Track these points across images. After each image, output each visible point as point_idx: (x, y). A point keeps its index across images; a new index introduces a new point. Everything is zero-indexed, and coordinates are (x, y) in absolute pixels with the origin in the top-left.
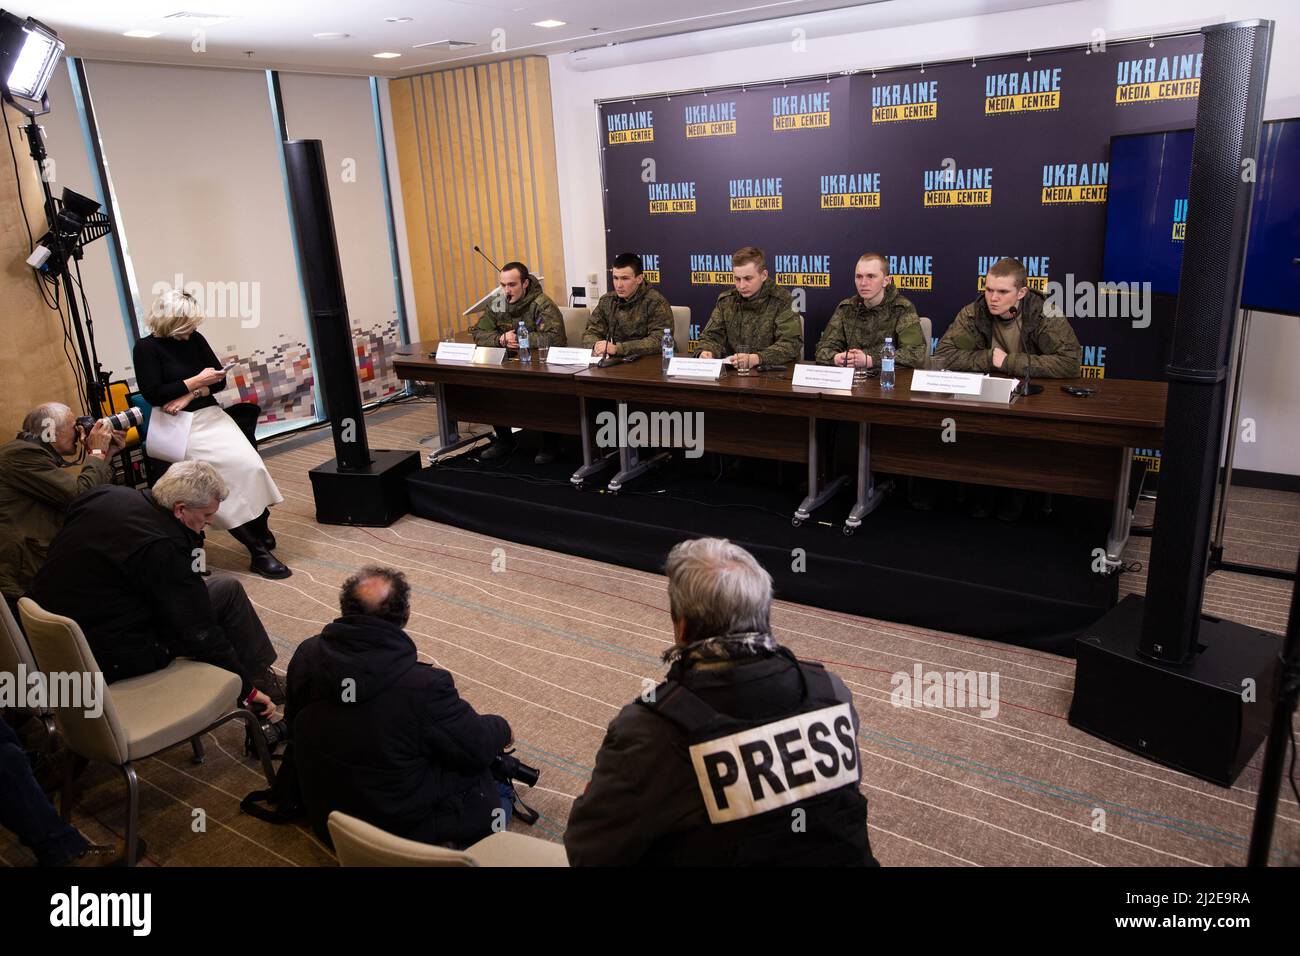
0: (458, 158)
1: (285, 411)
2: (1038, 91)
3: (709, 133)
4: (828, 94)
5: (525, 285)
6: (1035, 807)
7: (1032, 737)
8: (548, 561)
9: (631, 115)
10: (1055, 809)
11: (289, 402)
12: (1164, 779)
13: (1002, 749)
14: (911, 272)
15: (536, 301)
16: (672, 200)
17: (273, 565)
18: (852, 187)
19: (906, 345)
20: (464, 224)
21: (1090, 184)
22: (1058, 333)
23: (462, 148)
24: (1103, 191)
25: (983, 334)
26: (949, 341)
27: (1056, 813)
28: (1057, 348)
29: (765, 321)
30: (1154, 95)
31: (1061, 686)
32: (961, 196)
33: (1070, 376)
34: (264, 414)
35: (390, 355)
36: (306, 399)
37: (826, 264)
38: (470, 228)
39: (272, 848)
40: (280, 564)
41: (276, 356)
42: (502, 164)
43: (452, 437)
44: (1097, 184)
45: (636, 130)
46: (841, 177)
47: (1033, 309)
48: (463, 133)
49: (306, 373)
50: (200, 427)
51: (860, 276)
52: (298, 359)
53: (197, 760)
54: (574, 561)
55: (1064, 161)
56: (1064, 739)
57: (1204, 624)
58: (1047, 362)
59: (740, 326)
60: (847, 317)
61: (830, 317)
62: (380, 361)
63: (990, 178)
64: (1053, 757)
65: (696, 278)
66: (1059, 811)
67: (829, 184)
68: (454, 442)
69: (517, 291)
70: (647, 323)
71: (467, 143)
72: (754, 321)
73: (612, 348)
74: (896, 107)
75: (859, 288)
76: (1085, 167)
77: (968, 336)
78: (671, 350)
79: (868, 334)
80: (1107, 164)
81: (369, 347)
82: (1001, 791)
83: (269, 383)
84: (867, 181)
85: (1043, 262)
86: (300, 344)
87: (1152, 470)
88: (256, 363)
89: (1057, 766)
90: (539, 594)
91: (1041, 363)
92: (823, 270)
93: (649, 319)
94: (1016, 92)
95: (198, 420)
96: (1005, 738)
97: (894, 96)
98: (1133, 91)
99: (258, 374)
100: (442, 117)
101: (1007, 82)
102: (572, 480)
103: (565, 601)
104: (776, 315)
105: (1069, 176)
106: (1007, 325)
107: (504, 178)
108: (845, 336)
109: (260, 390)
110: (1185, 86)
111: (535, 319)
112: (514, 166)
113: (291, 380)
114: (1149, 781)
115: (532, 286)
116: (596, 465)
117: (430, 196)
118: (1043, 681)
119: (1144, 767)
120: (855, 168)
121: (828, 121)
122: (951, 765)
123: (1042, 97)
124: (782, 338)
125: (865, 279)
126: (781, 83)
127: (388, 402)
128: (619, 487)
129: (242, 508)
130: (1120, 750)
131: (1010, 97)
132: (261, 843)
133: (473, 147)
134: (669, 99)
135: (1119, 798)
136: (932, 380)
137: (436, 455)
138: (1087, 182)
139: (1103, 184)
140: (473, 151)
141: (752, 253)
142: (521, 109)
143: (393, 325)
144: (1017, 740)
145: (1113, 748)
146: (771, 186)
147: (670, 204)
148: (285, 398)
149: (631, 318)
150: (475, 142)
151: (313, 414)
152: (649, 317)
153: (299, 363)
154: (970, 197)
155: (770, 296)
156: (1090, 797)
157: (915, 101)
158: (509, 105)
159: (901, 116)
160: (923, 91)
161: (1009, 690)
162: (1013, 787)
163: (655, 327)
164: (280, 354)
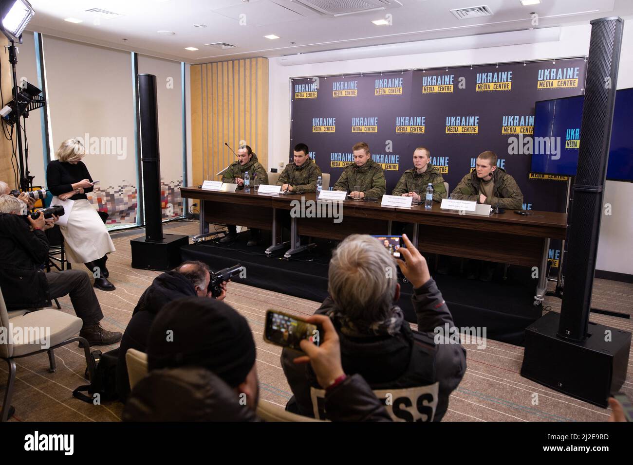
0: (221, 104)
1: (121, 219)
2: (501, 82)
3: (344, 95)
4: (402, 79)
5: (250, 157)
6: (506, 413)
7: (502, 381)
8: (250, 291)
9: (307, 85)
10: (516, 414)
11: (123, 214)
12: (572, 403)
13: (487, 385)
14: (438, 165)
15: (255, 165)
16: (323, 126)
17: (106, 284)
18: (412, 123)
19: (437, 192)
20: (220, 135)
21: (525, 125)
22: (512, 188)
23: (223, 98)
24: (531, 129)
25: (475, 188)
26: (458, 190)
27: (518, 416)
28: (511, 195)
29: (368, 178)
30: (555, 85)
31: (515, 358)
32: (463, 129)
33: (517, 208)
34: (110, 219)
35: (177, 198)
36: (132, 214)
37: (397, 159)
38: (223, 137)
39: (88, 415)
40: (109, 283)
41: (120, 191)
42: (242, 107)
43: (206, 230)
44: (528, 125)
45: (309, 93)
46: (406, 118)
47: (499, 176)
48: (224, 92)
49: (134, 201)
50: (77, 208)
51: (416, 157)
52: (131, 193)
53: (52, 371)
54: (264, 291)
55: (513, 114)
56: (519, 382)
57: (590, 325)
58: (506, 201)
59: (355, 181)
60: (409, 178)
61: (400, 177)
62: (172, 199)
63: (478, 121)
64: (513, 390)
65: (333, 164)
66: (519, 416)
67: (400, 122)
68: (207, 232)
69: (245, 160)
70: (309, 177)
71: (225, 96)
72: (362, 178)
73: (291, 188)
74: (433, 86)
75: (415, 163)
76: (523, 117)
77: (467, 188)
78: (321, 187)
79: (418, 186)
80: (533, 117)
81: (167, 192)
82: (487, 405)
83: (114, 203)
84: (419, 121)
85: (502, 162)
86: (132, 186)
87: (554, 266)
88: (109, 192)
89: (516, 395)
90: (245, 305)
91: (503, 202)
92: (395, 162)
93: (310, 176)
94: (491, 82)
95: (77, 205)
96: (488, 380)
97: (433, 81)
98: (545, 83)
99: (109, 198)
100: (215, 83)
101: (487, 76)
102: (266, 252)
103: (258, 308)
104: (373, 176)
105: (515, 121)
106: (486, 184)
107: (242, 114)
108: (407, 187)
109: (109, 206)
110: (569, 82)
111: (253, 174)
112: (248, 109)
113: (126, 203)
114: (565, 404)
115: (253, 158)
116: (279, 246)
117: (205, 121)
118: (506, 356)
119: (561, 397)
120: (413, 114)
121: (401, 91)
122: (461, 392)
123: (503, 84)
124: (376, 186)
125: (418, 159)
126: (380, 73)
127: (173, 220)
128: (290, 256)
129: (94, 252)
130: (548, 389)
131: (488, 84)
132: (81, 413)
133: (228, 98)
134: (326, 78)
135: (549, 411)
136: (451, 204)
137: (197, 238)
138: (523, 125)
139: (531, 126)
140: (228, 101)
141: (363, 145)
142: (253, 82)
143: (180, 183)
144: (494, 382)
145: (544, 387)
146: (372, 121)
147: (323, 128)
148: (121, 212)
149: (301, 175)
150: (230, 96)
151: (135, 222)
152: (310, 174)
153: (131, 195)
154: (468, 130)
155: (371, 166)
156: (535, 410)
157: (443, 84)
158: (248, 80)
159: (436, 91)
160: (447, 79)
161: (489, 359)
162: (494, 403)
163: (313, 179)
164: (122, 190)
